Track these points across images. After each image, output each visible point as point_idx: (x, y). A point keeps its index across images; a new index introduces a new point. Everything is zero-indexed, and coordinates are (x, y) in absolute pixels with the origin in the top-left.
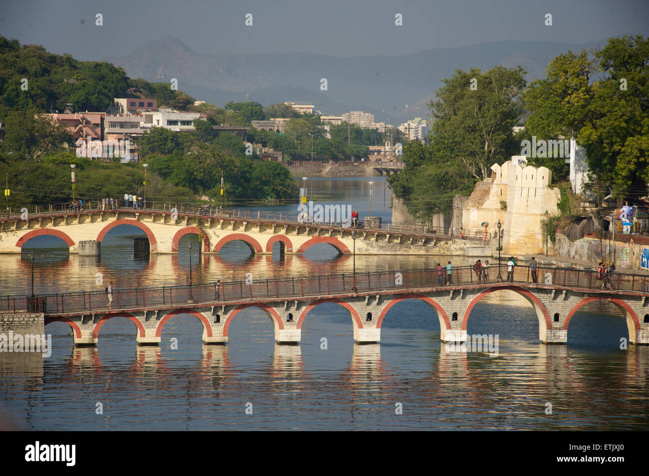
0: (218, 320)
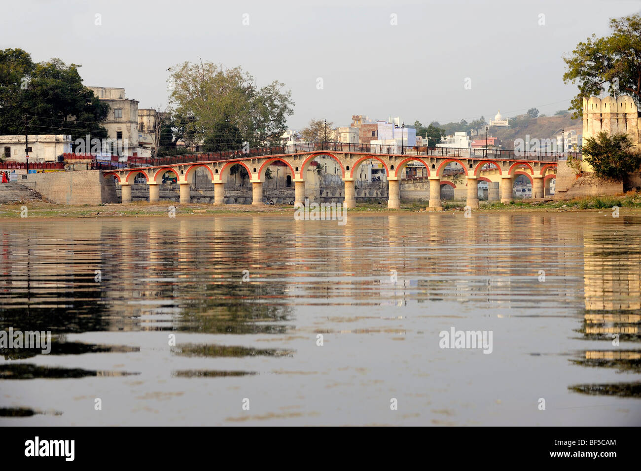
0: (182, 173)
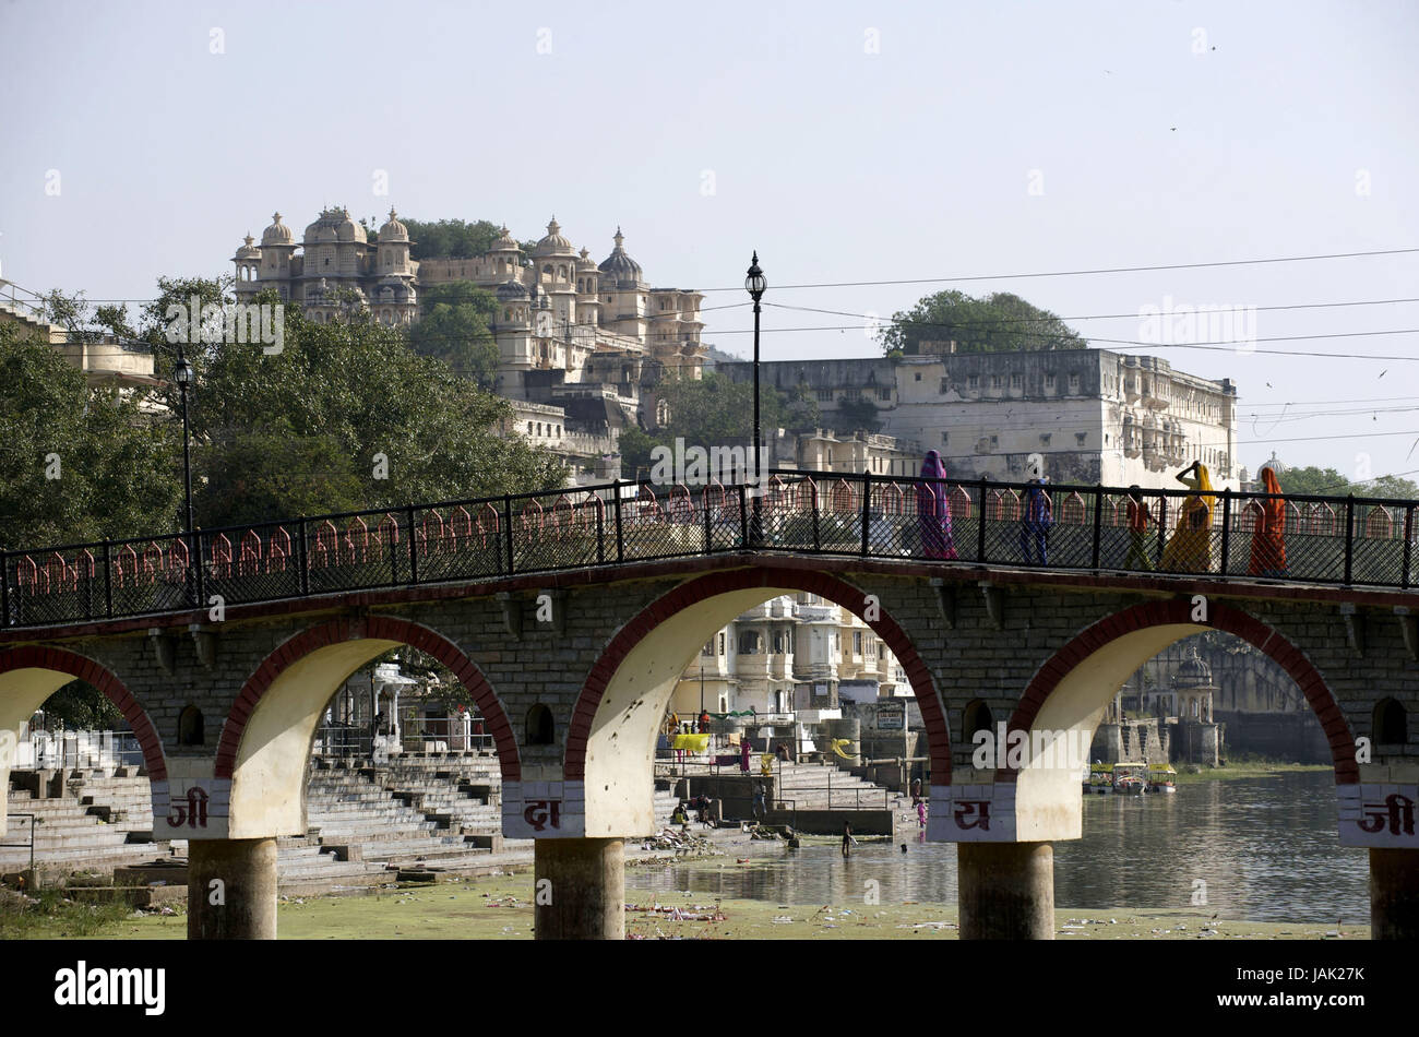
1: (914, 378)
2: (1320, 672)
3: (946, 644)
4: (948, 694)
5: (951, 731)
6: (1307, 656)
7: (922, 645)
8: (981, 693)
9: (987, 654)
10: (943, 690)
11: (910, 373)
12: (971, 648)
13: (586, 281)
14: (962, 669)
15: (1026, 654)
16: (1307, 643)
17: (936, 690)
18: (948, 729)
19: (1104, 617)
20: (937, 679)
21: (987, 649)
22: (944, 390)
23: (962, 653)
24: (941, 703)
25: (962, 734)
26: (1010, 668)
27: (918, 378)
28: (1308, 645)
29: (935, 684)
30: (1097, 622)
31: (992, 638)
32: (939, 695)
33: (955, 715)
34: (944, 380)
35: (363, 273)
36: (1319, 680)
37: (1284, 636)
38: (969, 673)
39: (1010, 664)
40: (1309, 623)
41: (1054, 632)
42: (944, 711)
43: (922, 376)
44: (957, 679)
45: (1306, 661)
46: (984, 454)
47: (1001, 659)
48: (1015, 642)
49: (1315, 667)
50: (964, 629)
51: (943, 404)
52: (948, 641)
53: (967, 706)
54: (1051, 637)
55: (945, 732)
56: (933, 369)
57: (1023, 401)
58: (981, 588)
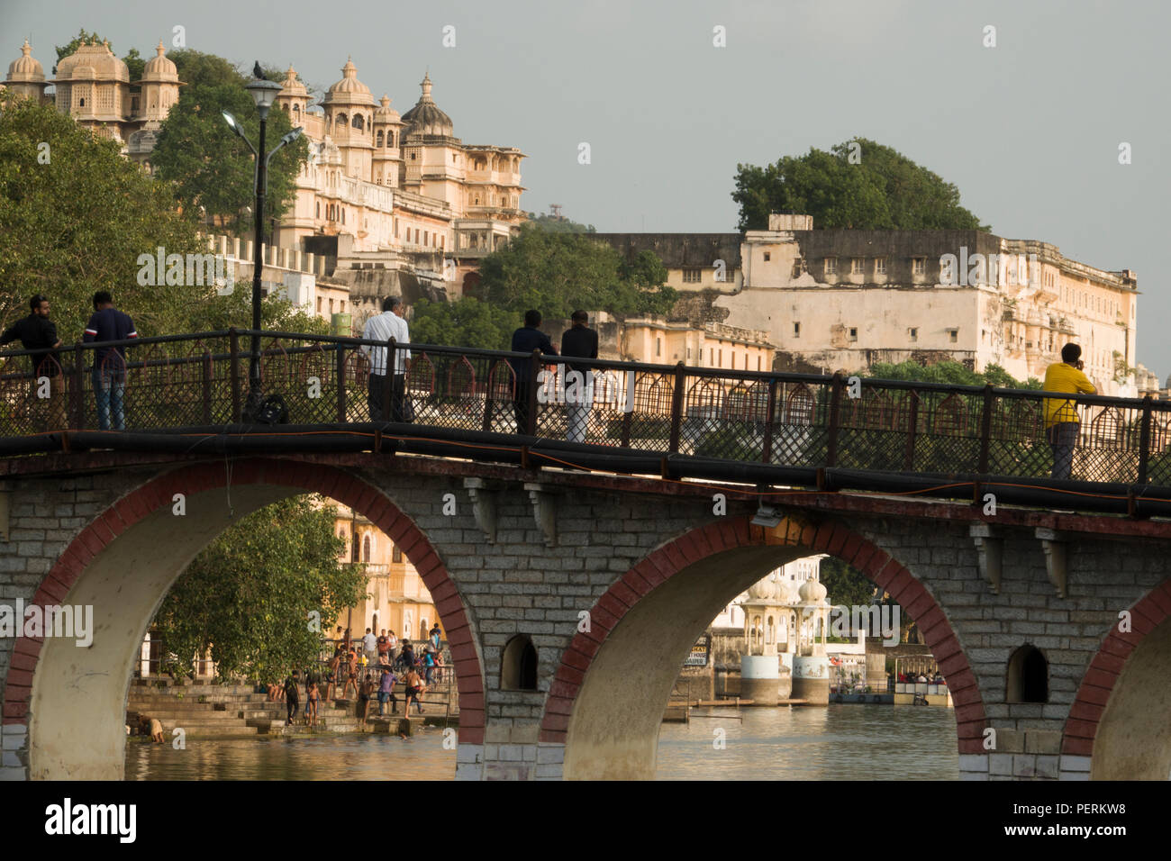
1: (763, 257)
2: (946, 610)
3: (485, 563)
4: (483, 627)
5: (487, 674)
6: (929, 589)
7: (453, 563)
8: (525, 628)
9: (536, 576)
10: (478, 621)
11: (758, 253)
12: (515, 569)
13: (386, 134)
14: (502, 595)
15: (581, 578)
16: (930, 572)
17: (470, 621)
18: (483, 672)
19: (681, 534)
20: (472, 607)
21: (536, 570)
22: (796, 275)
23: (504, 575)
24: (475, 638)
25: (500, 680)
26: (563, 597)
27: (767, 258)
28: (930, 576)
29: (468, 612)
30: (673, 539)
31: (542, 557)
32: (473, 627)
33: (493, 654)
34: (798, 261)
35: (126, 118)
36: (944, 620)
37: (903, 563)
38: (512, 601)
39: (562, 590)
40: (933, 547)
41: (619, 552)
42: (478, 649)
43: (771, 257)
44: (496, 608)
45: (929, 595)
46: (840, 349)
47: (551, 584)
48: (570, 564)
49: (939, 603)
50: (507, 544)
51: (795, 289)
52: (487, 559)
53: (507, 644)
54: (614, 557)
55: (480, 675)
56: (784, 248)
57: (888, 289)
58: (528, 492)
